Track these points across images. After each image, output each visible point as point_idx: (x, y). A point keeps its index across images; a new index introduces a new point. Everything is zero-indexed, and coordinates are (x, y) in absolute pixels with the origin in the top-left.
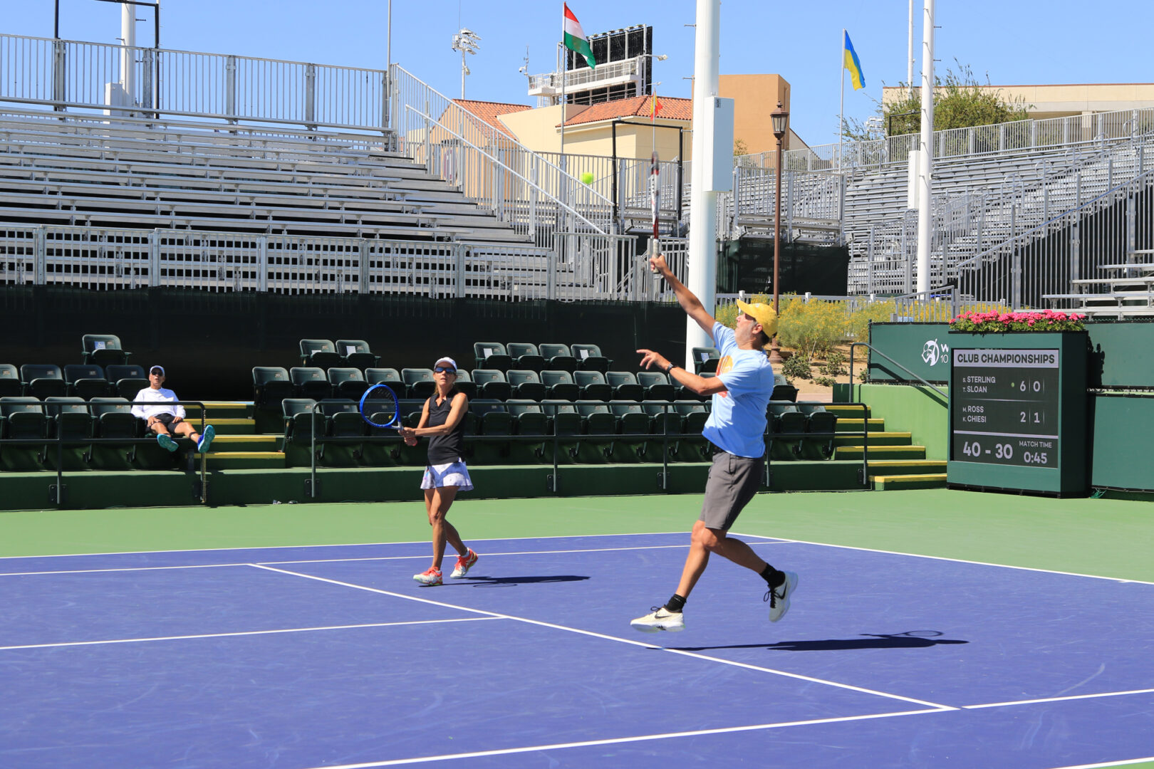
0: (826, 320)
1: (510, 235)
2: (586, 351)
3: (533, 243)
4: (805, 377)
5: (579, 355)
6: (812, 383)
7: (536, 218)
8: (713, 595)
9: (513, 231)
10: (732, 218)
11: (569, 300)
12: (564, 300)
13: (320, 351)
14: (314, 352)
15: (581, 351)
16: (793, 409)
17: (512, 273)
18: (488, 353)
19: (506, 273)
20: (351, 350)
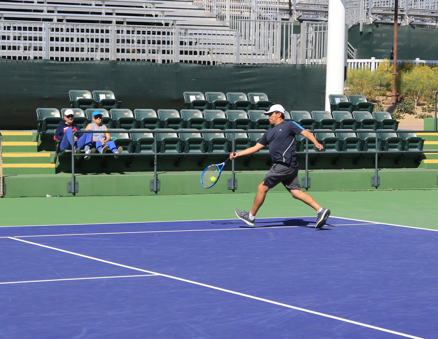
0: (428, 76)
1: (213, 21)
2: (258, 97)
3: (228, 27)
4: (411, 113)
5: (253, 99)
6: (416, 117)
7: (230, 11)
8: (306, 260)
9: (216, 19)
10: (368, 9)
11: (249, 64)
12: (245, 64)
13: (82, 98)
14: (78, 98)
15: (254, 97)
16: (395, 135)
17: (211, 46)
18: (192, 98)
19: (207, 46)
20: (102, 97)
